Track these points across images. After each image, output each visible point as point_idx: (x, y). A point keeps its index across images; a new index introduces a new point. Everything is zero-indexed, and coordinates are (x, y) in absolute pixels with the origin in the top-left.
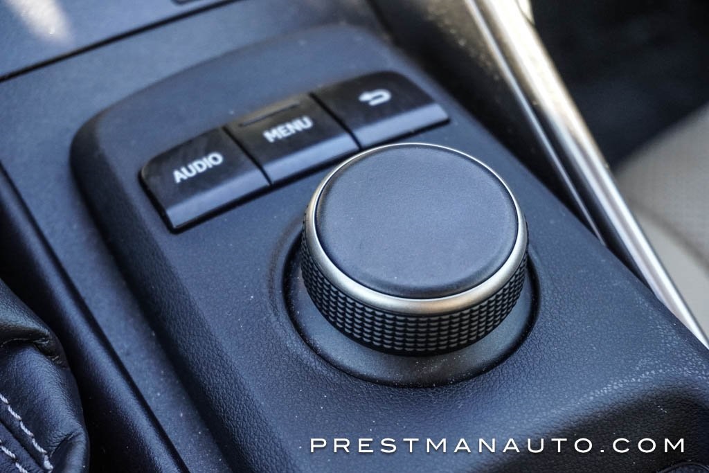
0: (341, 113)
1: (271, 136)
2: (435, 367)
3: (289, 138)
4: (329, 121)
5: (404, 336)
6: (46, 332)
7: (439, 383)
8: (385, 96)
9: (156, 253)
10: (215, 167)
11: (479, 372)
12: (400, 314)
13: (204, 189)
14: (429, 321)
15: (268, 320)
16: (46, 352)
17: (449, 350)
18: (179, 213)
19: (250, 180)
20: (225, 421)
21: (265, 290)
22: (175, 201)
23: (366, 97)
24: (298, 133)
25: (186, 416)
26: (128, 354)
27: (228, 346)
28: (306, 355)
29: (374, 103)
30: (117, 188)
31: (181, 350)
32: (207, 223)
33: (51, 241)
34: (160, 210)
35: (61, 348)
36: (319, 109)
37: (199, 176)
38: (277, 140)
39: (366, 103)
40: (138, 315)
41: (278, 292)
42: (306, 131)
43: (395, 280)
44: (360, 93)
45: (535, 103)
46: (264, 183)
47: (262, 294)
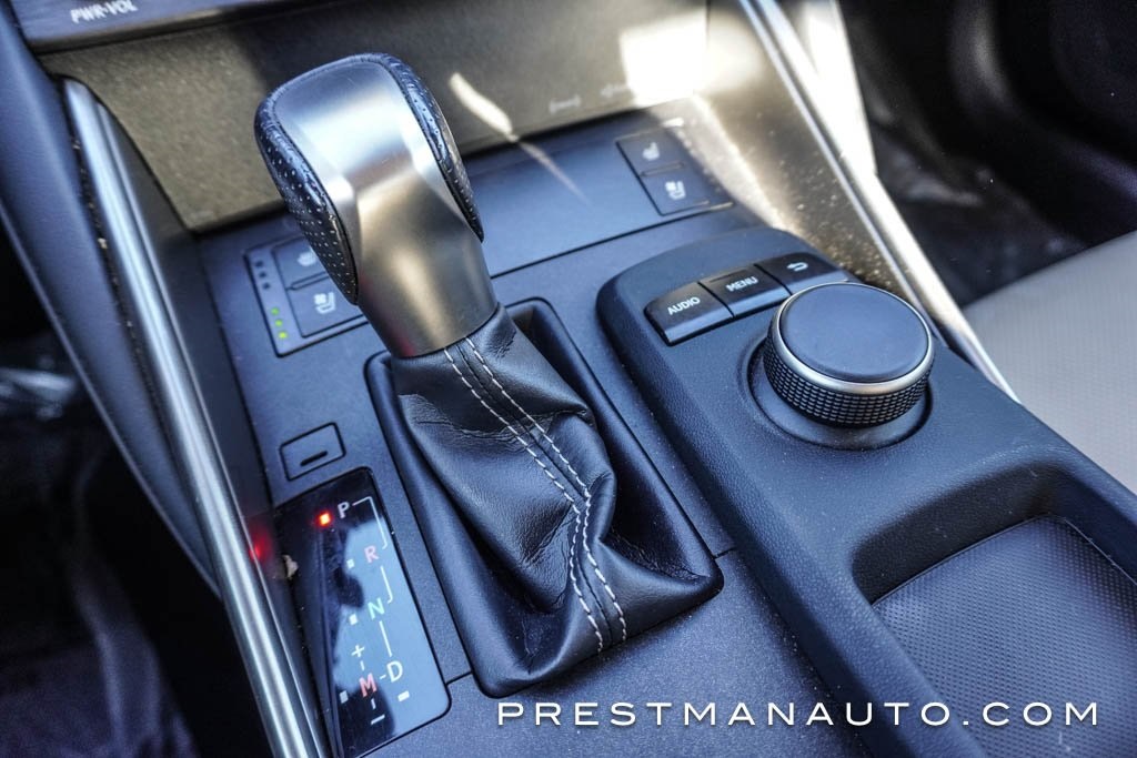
0: (776, 276)
1: (731, 287)
2: (863, 437)
3: (744, 289)
4: (769, 280)
5: (830, 412)
6: (586, 406)
7: (867, 448)
8: (804, 266)
9: (658, 359)
10: (695, 306)
11: (894, 443)
12: (847, 394)
13: (691, 318)
14: (860, 400)
15: (739, 402)
16: (586, 421)
17: (871, 426)
18: (673, 333)
19: (720, 314)
20: (711, 470)
21: (735, 383)
22: (670, 326)
23: (791, 266)
24: (749, 286)
25: (676, 468)
26: (636, 426)
27: (711, 418)
28: (768, 425)
29: (797, 269)
30: (629, 318)
31: (677, 422)
32: (692, 340)
33: (584, 355)
34: (659, 331)
35: (594, 419)
36: (761, 273)
37: (684, 310)
38: (735, 290)
39: (792, 270)
40: (641, 401)
41: (745, 383)
42: (753, 285)
43: (844, 370)
44: (789, 264)
45: (907, 271)
46: (730, 316)
47: (733, 386)
